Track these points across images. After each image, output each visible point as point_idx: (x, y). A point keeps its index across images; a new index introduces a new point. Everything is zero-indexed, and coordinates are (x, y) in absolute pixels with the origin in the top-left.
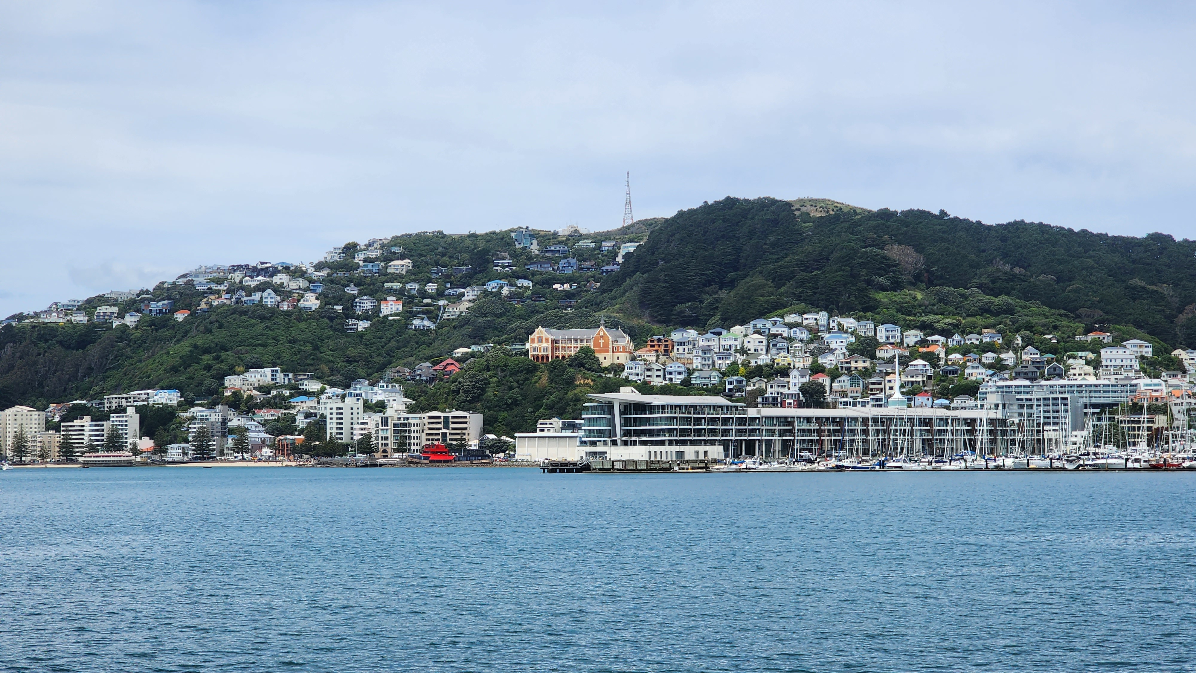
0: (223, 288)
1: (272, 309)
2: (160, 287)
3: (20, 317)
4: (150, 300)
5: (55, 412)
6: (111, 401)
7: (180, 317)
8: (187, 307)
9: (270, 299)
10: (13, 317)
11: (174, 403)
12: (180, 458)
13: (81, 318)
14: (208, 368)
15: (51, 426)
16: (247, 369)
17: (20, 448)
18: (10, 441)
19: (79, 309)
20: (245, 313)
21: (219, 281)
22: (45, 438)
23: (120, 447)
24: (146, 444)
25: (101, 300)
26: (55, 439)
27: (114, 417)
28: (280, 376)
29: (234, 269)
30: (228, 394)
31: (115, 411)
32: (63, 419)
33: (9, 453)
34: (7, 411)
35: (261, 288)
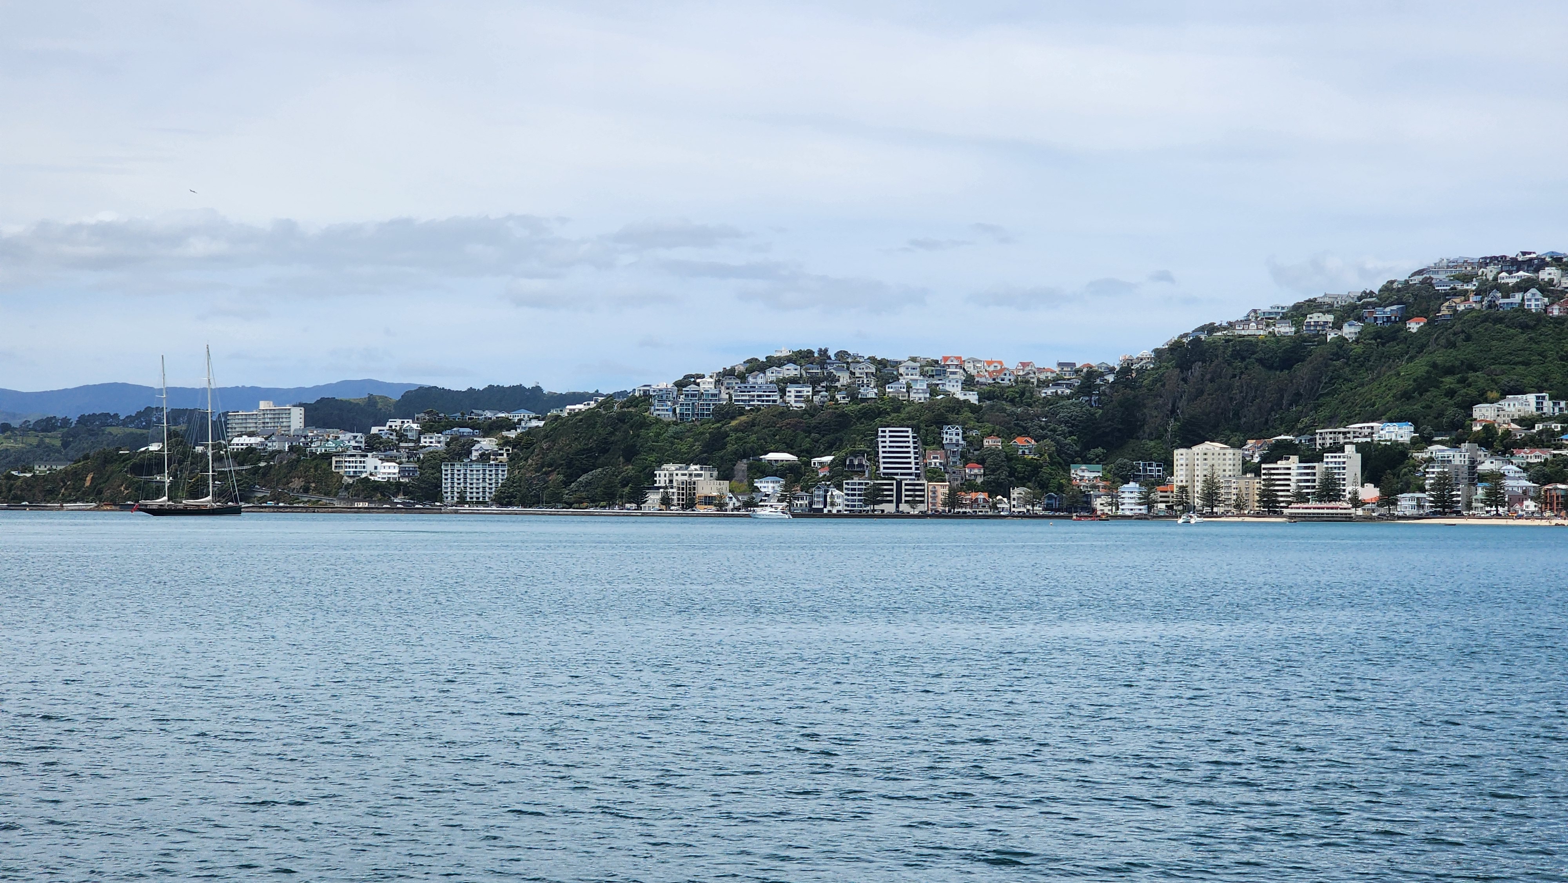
0: (1471, 287)
1: (1538, 314)
2: (1388, 288)
3: (1211, 329)
4: (1374, 305)
5: (1254, 449)
6: (1325, 436)
7: (1414, 326)
8: (1423, 313)
9: (1534, 301)
10: (1202, 329)
11: (1406, 439)
12: (1415, 512)
13: (1286, 329)
14: (1451, 393)
15: (1248, 468)
16: (1503, 396)
17: (1211, 496)
18: (1199, 487)
19: (1284, 317)
20: (1500, 320)
21: (1467, 279)
22: (1242, 483)
23: (1337, 496)
24: (1370, 492)
25: (1312, 305)
26: (1255, 485)
27: (1328, 458)
28: (1548, 405)
29: (1486, 262)
30: (1477, 428)
31: (1331, 450)
32: (1265, 459)
33: (1198, 502)
34: (1195, 449)
35: (1523, 287)
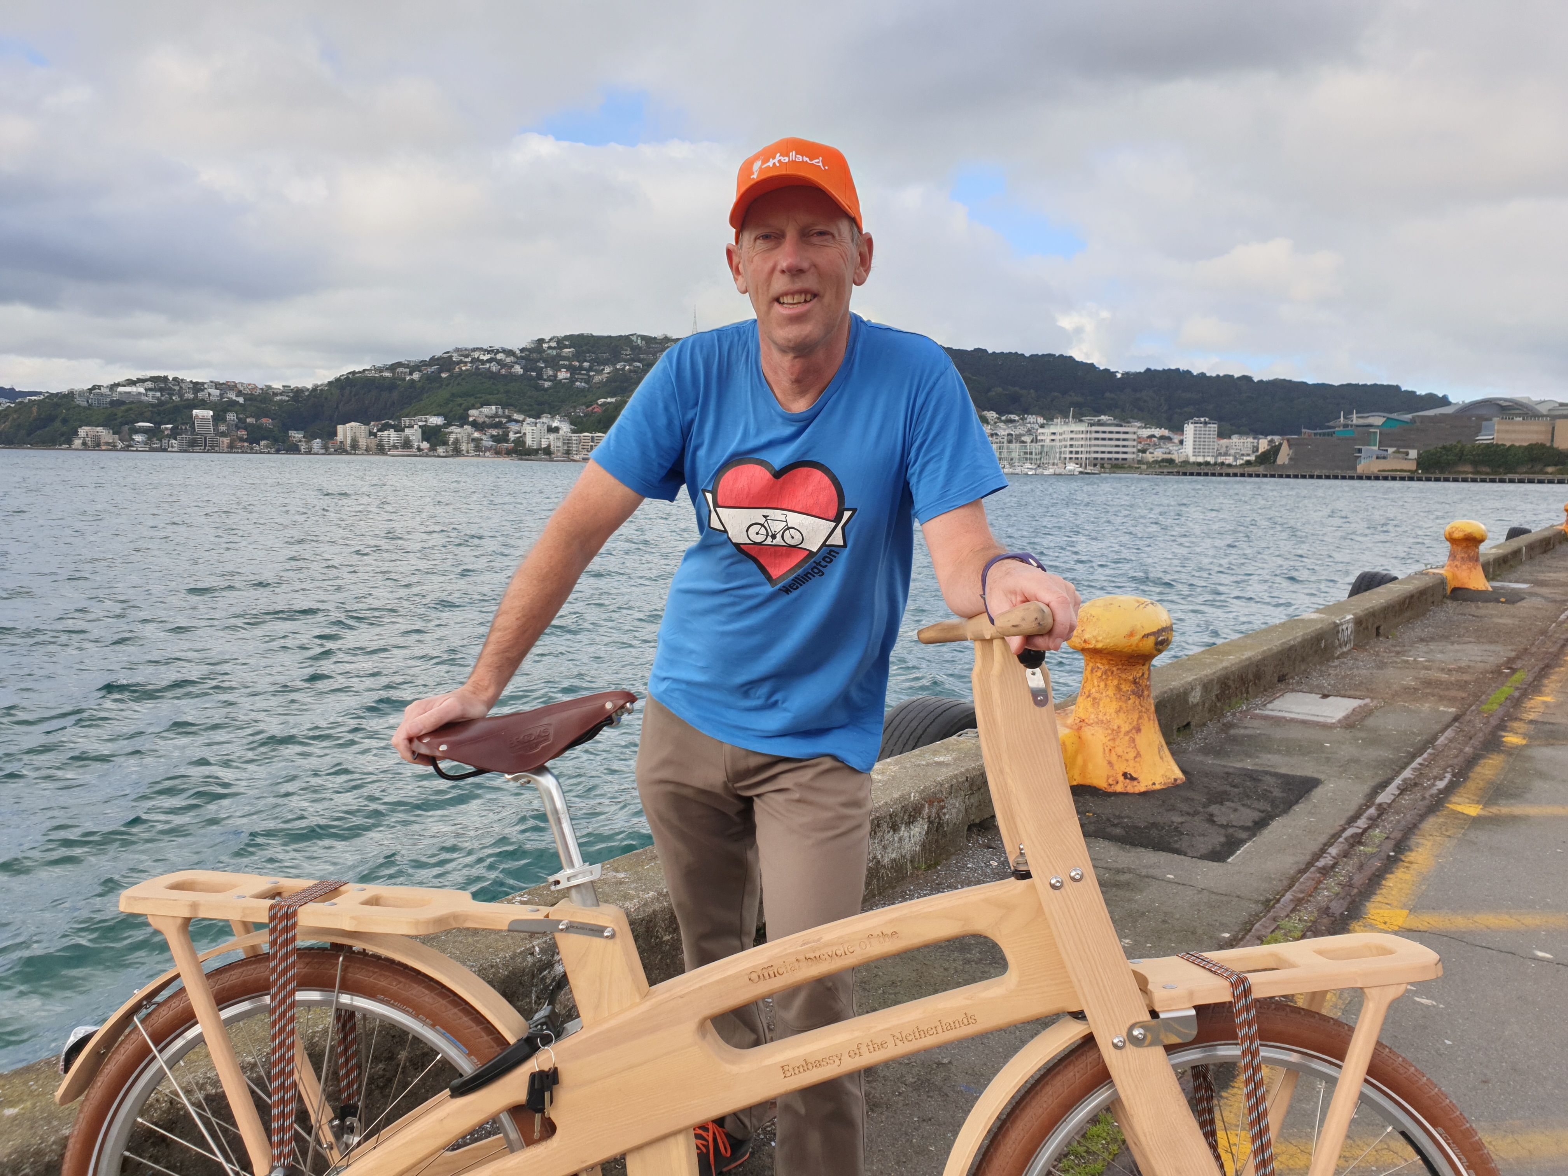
0: (469, 359)
1: (495, 373)
2: (433, 359)
3: (354, 373)
4: (426, 365)
5: (374, 426)
6: (406, 421)
7: (444, 375)
8: (448, 371)
9: (494, 367)
10: (350, 373)
11: (441, 423)
12: (444, 454)
13: (387, 374)
14: (460, 405)
15: (371, 433)
16: (482, 407)
17: (355, 446)
18: (349, 441)
19: (387, 369)
20: (481, 374)
21: (467, 356)
22: (369, 440)
23: (411, 447)
24: (425, 445)
25: (400, 364)
26: (373, 441)
27: (407, 430)
28: (500, 411)
29: (474, 350)
30: (471, 419)
31: (408, 427)
32: (379, 430)
33: (349, 448)
34: (347, 425)
35: (490, 361)
